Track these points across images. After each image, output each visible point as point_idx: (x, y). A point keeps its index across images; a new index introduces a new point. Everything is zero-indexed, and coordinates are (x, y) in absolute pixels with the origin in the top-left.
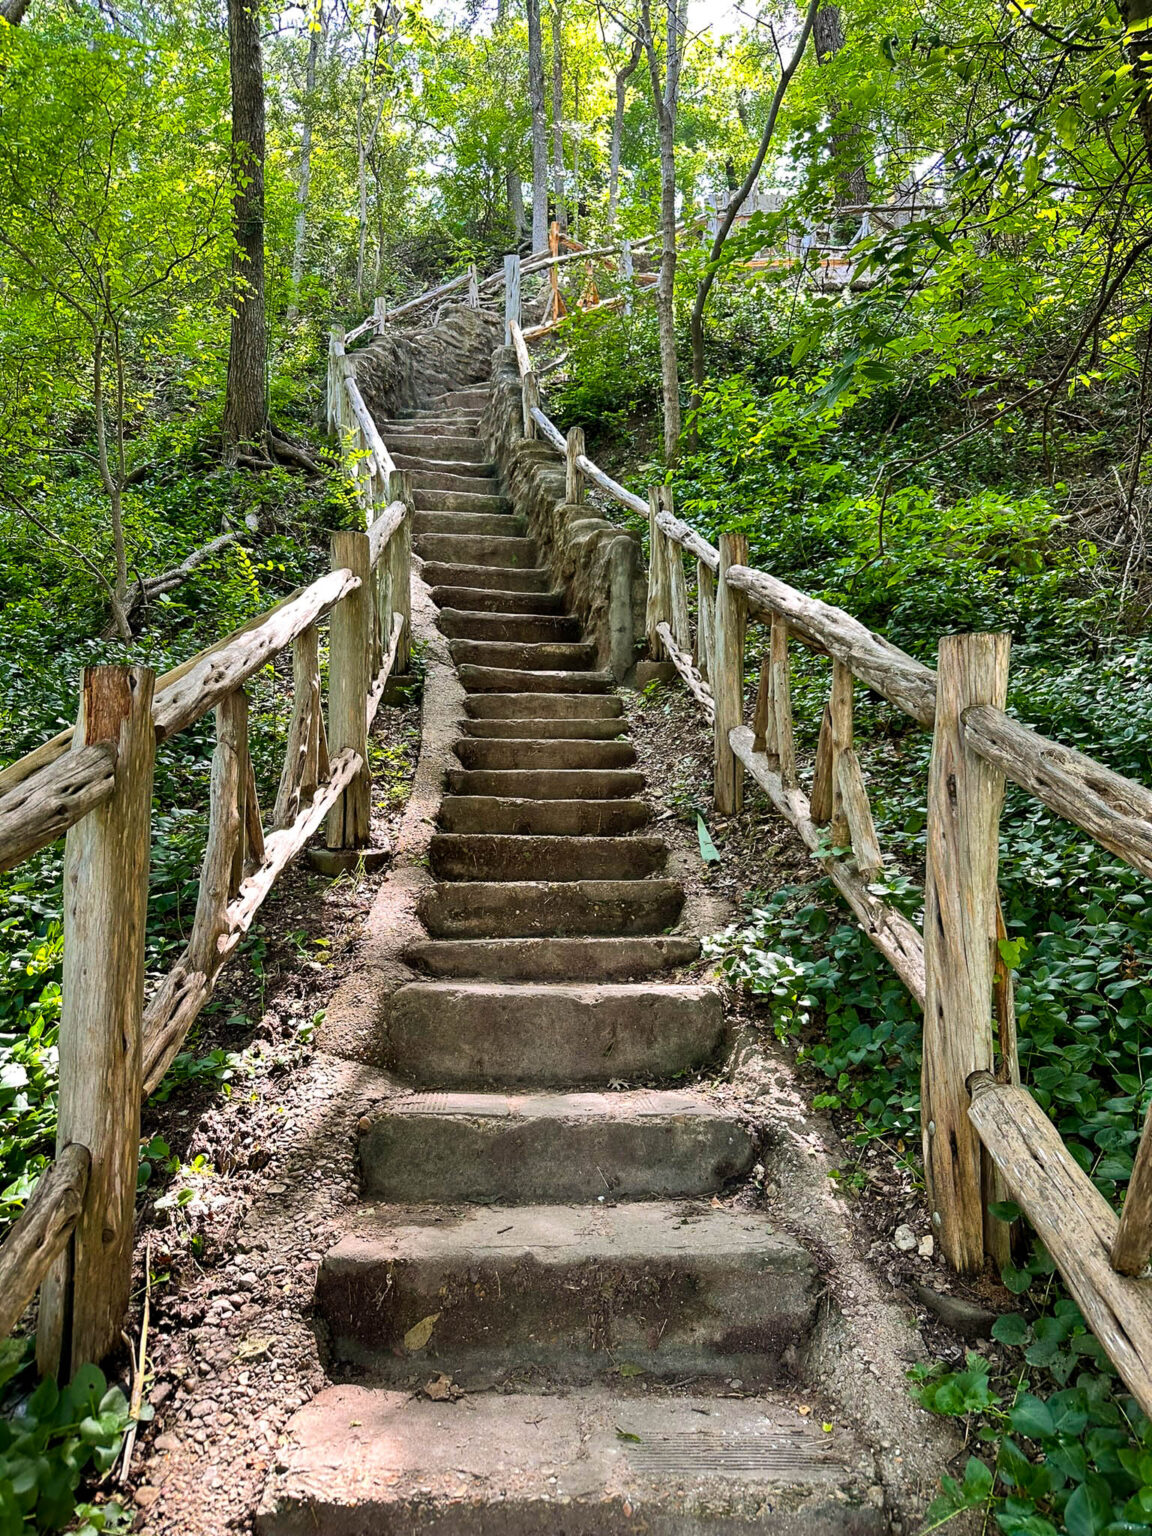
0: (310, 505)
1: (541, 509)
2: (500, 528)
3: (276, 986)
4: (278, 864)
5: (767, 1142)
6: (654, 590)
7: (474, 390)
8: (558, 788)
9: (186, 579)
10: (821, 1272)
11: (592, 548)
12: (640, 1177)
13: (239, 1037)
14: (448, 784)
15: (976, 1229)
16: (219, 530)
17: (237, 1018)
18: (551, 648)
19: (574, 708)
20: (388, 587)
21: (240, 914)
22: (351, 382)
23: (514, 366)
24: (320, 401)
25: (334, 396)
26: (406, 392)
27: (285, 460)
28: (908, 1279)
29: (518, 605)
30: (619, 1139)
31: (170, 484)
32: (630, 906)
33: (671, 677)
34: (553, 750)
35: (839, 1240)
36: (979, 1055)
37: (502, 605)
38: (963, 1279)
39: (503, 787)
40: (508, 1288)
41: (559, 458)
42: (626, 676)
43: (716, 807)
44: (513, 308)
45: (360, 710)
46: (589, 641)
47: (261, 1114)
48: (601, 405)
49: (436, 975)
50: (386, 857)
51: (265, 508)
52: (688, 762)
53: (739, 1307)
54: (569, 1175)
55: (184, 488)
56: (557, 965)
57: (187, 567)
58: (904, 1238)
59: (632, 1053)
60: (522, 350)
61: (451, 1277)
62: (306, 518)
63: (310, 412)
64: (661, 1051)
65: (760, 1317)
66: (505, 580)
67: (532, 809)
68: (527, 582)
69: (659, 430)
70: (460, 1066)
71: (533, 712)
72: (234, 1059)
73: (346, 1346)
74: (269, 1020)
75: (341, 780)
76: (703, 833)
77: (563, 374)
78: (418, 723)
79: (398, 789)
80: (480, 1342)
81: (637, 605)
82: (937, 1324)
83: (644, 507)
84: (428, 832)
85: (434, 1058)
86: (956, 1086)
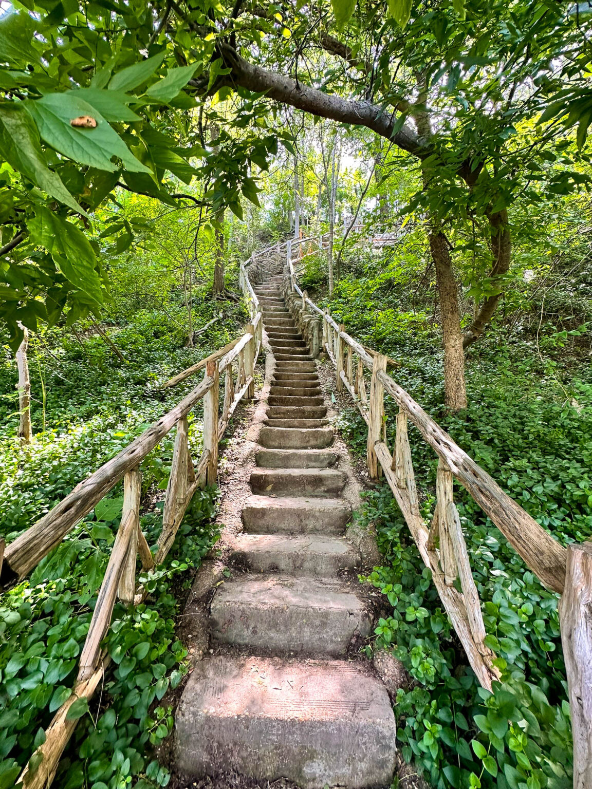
0: (236, 310)
1: (295, 311)
2: (285, 316)
3: (236, 427)
4: (237, 401)
5: (339, 458)
6: (324, 335)
7: (278, 276)
8: (299, 385)
9: (206, 331)
10: (346, 478)
11: (309, 323)
12: (313, 464)
13: (230, 437)
14: (272, 384)
15: (376, 470)
16: (213, 317)
17: (228, 433)
18: (298, 349)
19: (303, 365)
20: (257, 335)
21: (231, 410)
22: (247, 278)
23: (289, 271)
24: (237, 280)
25: (241, 279)
26: (260, 277)
27: (229, 298)
28: (362, 479)
29: (289, 337)
30: (309, 457)
31: (200, 304)
32: (314, 412)
33: (328, 358)
34: (298, 376)
35: (350, 473)
36: (378, 438)
37: (285, 337)
38: (372, 480)
39: (285, 385)
40: (286, 480)
41: (300, 297)
42: (317, 357)
43: (337, 390)
44: (289, 254)
45: (252, 366)
46: (308, 347)
47: (236, 451)
48: (313, 282)
49: (270, 426)
50: (258, 401)
51: (224, 311)
52: (330, 379)
53: (330, 484)
54: (298, 463)
55: (203, 306)
56: (297, 424)
57: (206, 327)
58: (363, 473)
59: (313, 442)
60: (292, 267)
61: (275, 478)
62: (235, 314)
63: (234, 284)
64: (319, 442)
65: (334, 486)
66: (286, 330)
67: (292, 390)
68: (292, 331)
69: (328, 289)
70: (276, 444)
71: (293, 366)
72: (230, 440)
73: (255, 489)
74: (235, 434)
75: (248, 383)
76: (333, 396)
77: (303, 272)
78: (264, 368)
79: (260, 385)
80: (281, 490)
81: (320, 338)
82: (367, 487)
83: (323, 313)
84: (268, 395)
85: (270, 442)
86: (373, 443)
